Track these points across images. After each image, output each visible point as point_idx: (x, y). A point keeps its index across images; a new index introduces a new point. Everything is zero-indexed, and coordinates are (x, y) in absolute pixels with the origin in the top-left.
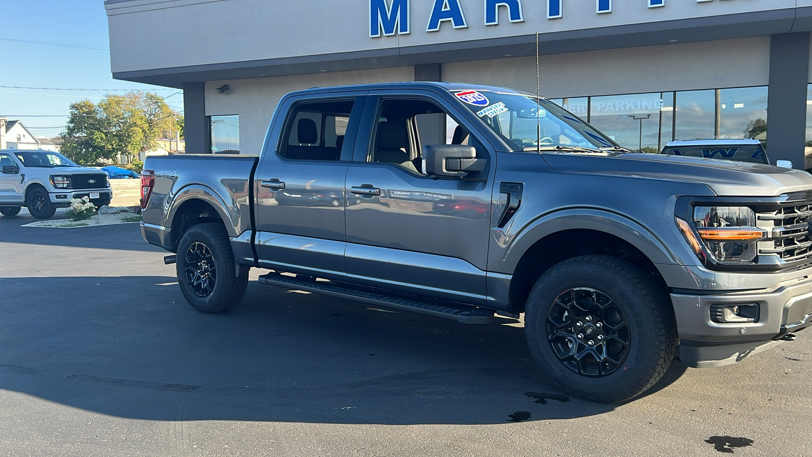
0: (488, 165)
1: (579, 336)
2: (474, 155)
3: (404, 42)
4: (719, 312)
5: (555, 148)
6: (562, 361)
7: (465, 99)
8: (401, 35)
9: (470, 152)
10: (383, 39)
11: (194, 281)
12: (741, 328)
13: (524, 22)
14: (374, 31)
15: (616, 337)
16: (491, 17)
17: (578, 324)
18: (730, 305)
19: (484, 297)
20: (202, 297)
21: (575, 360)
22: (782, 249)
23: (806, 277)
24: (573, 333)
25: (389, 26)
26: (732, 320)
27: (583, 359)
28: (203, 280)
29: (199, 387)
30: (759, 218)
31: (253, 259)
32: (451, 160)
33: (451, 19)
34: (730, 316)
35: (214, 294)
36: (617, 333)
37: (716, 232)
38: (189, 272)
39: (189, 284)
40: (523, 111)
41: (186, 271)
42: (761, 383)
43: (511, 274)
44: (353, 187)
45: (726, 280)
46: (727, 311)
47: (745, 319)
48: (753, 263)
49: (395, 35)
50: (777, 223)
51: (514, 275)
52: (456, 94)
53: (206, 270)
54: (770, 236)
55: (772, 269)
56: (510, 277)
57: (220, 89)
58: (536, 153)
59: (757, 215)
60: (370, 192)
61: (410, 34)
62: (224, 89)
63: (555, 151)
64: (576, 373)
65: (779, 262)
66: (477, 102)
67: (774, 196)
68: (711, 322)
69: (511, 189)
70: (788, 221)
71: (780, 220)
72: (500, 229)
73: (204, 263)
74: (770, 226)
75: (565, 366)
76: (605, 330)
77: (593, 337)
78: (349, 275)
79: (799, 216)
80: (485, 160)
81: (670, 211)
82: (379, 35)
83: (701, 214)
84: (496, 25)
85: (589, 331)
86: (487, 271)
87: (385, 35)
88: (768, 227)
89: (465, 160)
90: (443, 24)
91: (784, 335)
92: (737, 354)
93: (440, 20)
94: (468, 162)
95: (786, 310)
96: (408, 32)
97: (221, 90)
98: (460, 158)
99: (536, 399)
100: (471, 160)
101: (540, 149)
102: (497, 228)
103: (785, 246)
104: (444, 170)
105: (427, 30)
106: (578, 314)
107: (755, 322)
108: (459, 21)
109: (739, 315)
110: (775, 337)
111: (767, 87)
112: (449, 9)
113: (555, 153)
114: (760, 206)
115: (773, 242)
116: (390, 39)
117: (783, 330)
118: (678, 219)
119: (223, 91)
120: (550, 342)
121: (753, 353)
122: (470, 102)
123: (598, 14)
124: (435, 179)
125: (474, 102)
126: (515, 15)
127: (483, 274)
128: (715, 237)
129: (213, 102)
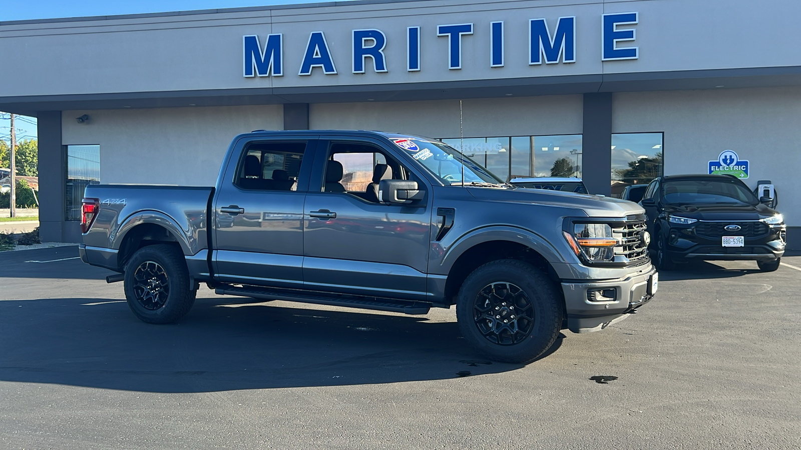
0: (426, 195)
1: (497, 317)
2: (417, 188)
3: (277, 84)
4: (593, 294)
5: (471, 184)
6: (485, 336)
7: (402, 145)
8: (275, 76)
9: (414, 186)
10: (257, 80)
11: (143, 297)
12: (606, 305)
13: (387, 72)
14: (248, 71)
15: (524, 315)
16: (358, 66)
17: (496, 308)
18: (599, 289)
19: (424, 293)
20: (153, 310)
21: (495, 335)
22: (627, 252)
23: (641, 271)
24: (493, 316)
25: (263, 68)
26: (601, 300)
27: (500, 334)
28: (153, 295)
29: (205, 372)
30: (614, 232)
31: (208, 274)
32: (400, 191)
33: (322, 65)
34: (599, 297)
35: (166, 307)
36: (525, 312)
37: (588, 241)
38: (138, 288)
39: (138, 299)
40: (438, 155)
41: (134, 288)
42: (612, 348)
43: (446, 275)
44: (311, 212)
45: (596, 273)
46: (597, 293)
47: (608, 299)
48: (611, 262)
49: (269, 77)
50: (624, 235)
51: (448, 275)
52: (394, 141)
53: (156, 286)
54: (621, 243)
55: (621, 265)
56: (446, 277)
57: (80, 118)
58: (461, 187)
59: (613, 229)
60: (328, 215)
61: (283, 76)
62: (84, 119)
63: (471, 185)
64: (496, 344)
65: (626, 260)
66: (411, 148)
67: (622, 217)
68: (587, 301)
69: (446, 213)
70: (630, 234)
71: (626, 233)
72: (437, 242)
73: (154, 280)
74: (620, 237)
75: (488, 339)
76: (516, 312)
77: (507, 316)
78: (305, 283)
79: (636, 231)
80: (424, 191)
81: (559, 228)
82: (253, 76)
83: (579, 229)
84: (362, 73)
85: (504, 313)
86: (427, 274)
87: (258, 75)
88: (620, 238)
89: (410, 191)
90: (314, 70)
91: (630, 310)
92: (602, 324)
93: (312, 66)
94: (412, 192)
95: (632, 292)
96: (281, 74)
97: (81, 120)
98: (407, 190)
99: (469, 364)
100: (414, 191)
101: (464, 184)
102: (435, 242)
103: (629, 250)
104: (396, 199)
105: (300, 74)
106: (496, 301)
107: (614, 300)
108: (329, 68)
109: (604, 296)
110: (625, 311)
111: (581, 135)
112: (320, 56)
113: (471, 187)
114: (613, 224)
115: (622, 248)
116: (264, 80)
117: (630, 306)
118: (565, 232)
119: (83, 121)
120: (476, 323)
121: (610, 324)
122: (406, 148)
123: (450, 69)
124: (389, 205)
125: (409, 148)
126: (380, 66)
127: (425, 276)
128: (588, 244)
129: (70, 132)
